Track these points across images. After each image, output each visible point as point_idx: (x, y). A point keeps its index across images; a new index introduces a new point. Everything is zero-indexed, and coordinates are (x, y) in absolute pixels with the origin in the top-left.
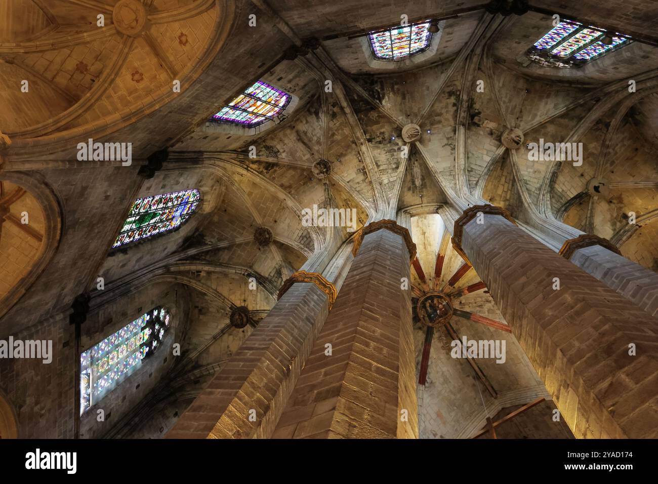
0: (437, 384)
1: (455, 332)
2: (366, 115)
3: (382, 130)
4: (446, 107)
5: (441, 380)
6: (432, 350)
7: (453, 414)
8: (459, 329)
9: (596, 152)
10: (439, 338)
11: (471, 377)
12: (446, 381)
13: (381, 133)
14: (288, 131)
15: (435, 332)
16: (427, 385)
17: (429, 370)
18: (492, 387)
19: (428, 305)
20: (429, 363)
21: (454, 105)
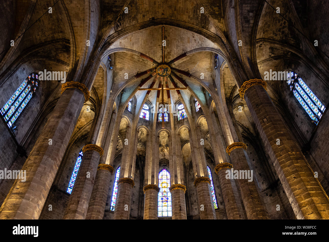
0: (181, 48)
1: (162, 57)
2: (143, 154)
3: (141, 148)
4: (120, 146)
5: (179, 48)
6: (175, 57)
7: (184, 36)
8: (160, 57)
9: (83, 118)
10: (169, 58)
11: (168, 39)
12: (178, 46)
13: (142, 147)
14: (166, 158)
15: (169, 61)
16: (185, 52)
17: (181, 54)
18: (162, 30)
19: (165, 74)
20: (179, 55)
21: (118, 145)
